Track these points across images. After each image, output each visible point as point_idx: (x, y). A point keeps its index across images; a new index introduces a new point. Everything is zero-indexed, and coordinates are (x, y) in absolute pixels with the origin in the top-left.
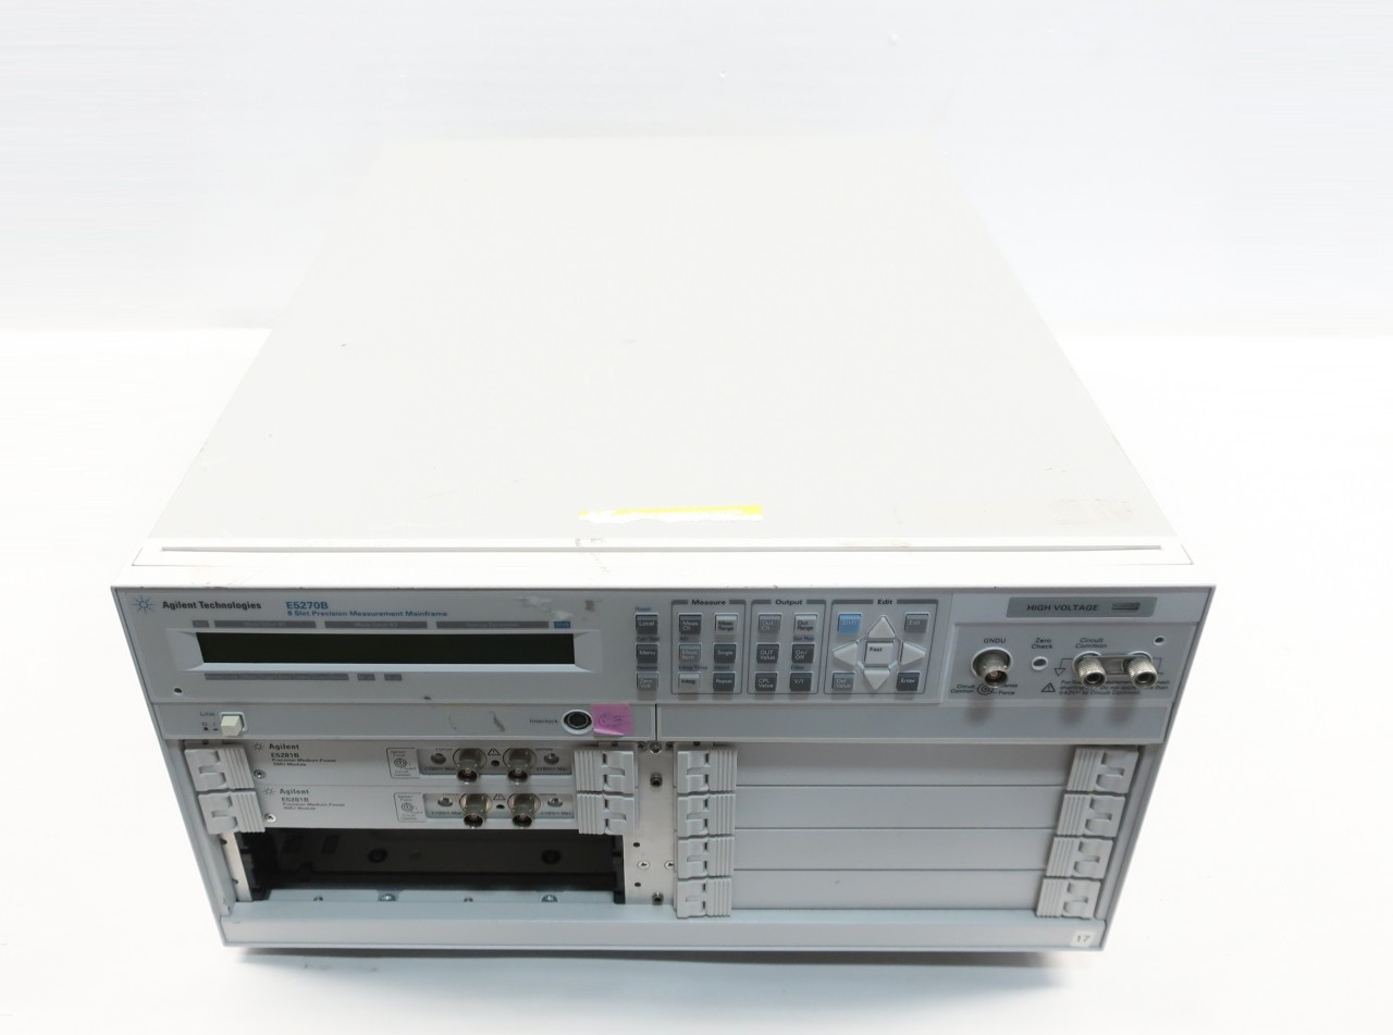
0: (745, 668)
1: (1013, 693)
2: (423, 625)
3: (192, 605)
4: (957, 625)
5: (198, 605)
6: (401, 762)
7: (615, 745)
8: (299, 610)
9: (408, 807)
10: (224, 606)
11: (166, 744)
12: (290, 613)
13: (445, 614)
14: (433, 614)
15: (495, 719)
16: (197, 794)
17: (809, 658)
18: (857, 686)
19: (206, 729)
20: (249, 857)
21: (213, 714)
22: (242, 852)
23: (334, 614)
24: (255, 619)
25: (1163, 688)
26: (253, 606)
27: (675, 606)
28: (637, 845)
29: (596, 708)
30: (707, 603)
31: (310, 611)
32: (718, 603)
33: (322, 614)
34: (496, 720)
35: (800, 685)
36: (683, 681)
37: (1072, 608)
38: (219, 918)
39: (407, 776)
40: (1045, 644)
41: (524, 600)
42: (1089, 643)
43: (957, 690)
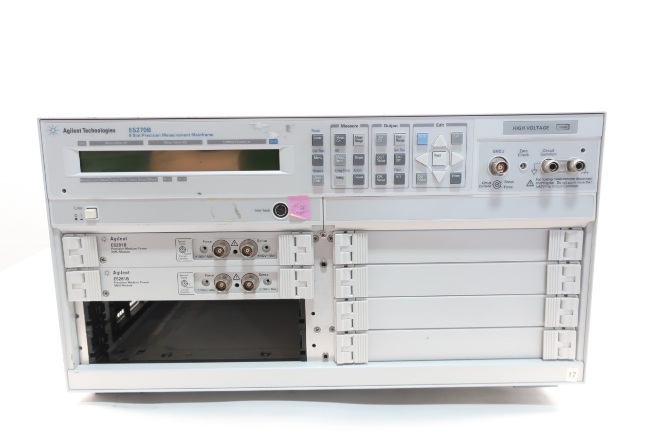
0: (370, 170)
1: (512, 187)
2: (200, 142)
3: (79, 131)
4: (478, 140)
5: (82, 131)
6: (183, 249)
7: (301, 232)
8: (136, 133)
9: (185, 283)
10: (96, 131)
11: (53, 230)
12: (130, 135)
13: (212, 135)
14: (206, 135)
15: (236, 209)
16: (66, 269)
17: (402, 162)
18: (430, 182)
19: (76, 219)
20: (90, 328)
21: (81, 208)
22: (87, 324)
23: (154, 136)
24: (111, 140)
25: (590, 183)
26: (111, 131)
27: (333, 129)
28: (313, 314)
29: (291, 199)
30: (349, 126)
31: (141, 133)
32: (354, 126)
33: (148, 136)
34: (236, 211)
35: (399, 180)
36: (337, 177)
37: (536, 128)
38: (68, 370)
39: (185, 260)
40: (525, 153)
41: (254, 125)
42: (547, 153)
43: (483, 185)
